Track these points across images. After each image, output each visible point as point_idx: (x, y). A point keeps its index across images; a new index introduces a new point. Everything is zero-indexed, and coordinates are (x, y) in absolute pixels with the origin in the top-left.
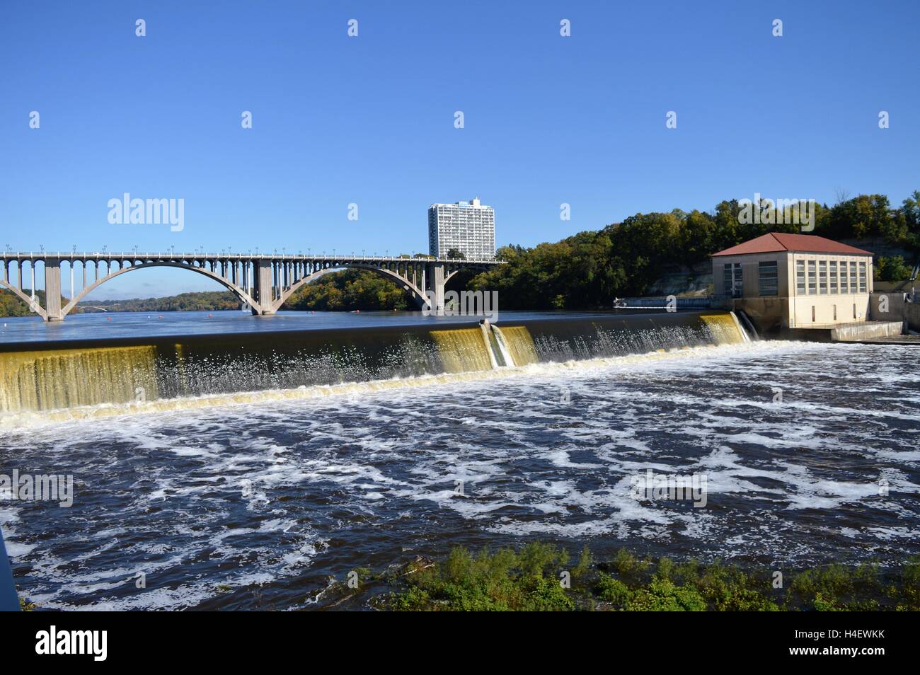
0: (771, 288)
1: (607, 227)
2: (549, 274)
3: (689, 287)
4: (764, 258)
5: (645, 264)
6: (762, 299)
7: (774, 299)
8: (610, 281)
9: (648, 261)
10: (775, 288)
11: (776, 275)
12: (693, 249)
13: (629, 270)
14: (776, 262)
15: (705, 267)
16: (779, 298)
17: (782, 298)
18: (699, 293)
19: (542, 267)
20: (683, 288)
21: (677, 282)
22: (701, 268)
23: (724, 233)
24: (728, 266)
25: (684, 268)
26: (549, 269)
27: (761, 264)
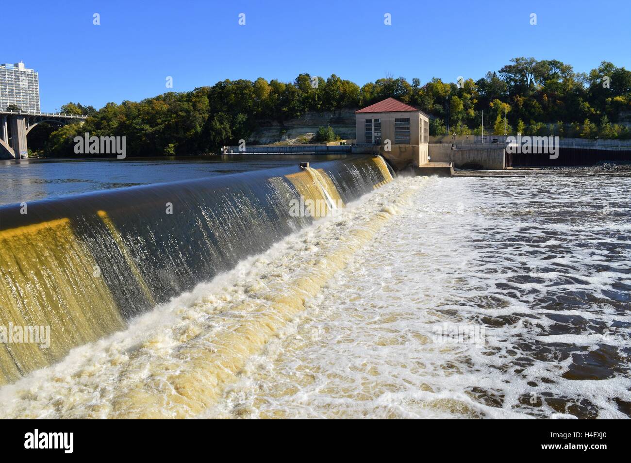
0: (404, 138)
1: (196, 89)
2: (151, 126)
3: (281, 138)
4: (399, 116)
5: (244, 120)
6: (397, 146)
7: (407, 146)
8: (219, 133)
9: (246, 117)
10: (408, 138)
11: (408, 128)
12: (284, 109)
13: (232, 125)
14: (409, 119)
15: (294, 123)
16: (411, 146)
17: (413, 146)
18: (291, 142)
19: (143, 120)
20: (276, 139)
21: (270, 134)
22: (290, 123)
23: (307, 98)
24: (369, 121)
25: (275, 123)
26: (152, 122)
27: (397, 120)
